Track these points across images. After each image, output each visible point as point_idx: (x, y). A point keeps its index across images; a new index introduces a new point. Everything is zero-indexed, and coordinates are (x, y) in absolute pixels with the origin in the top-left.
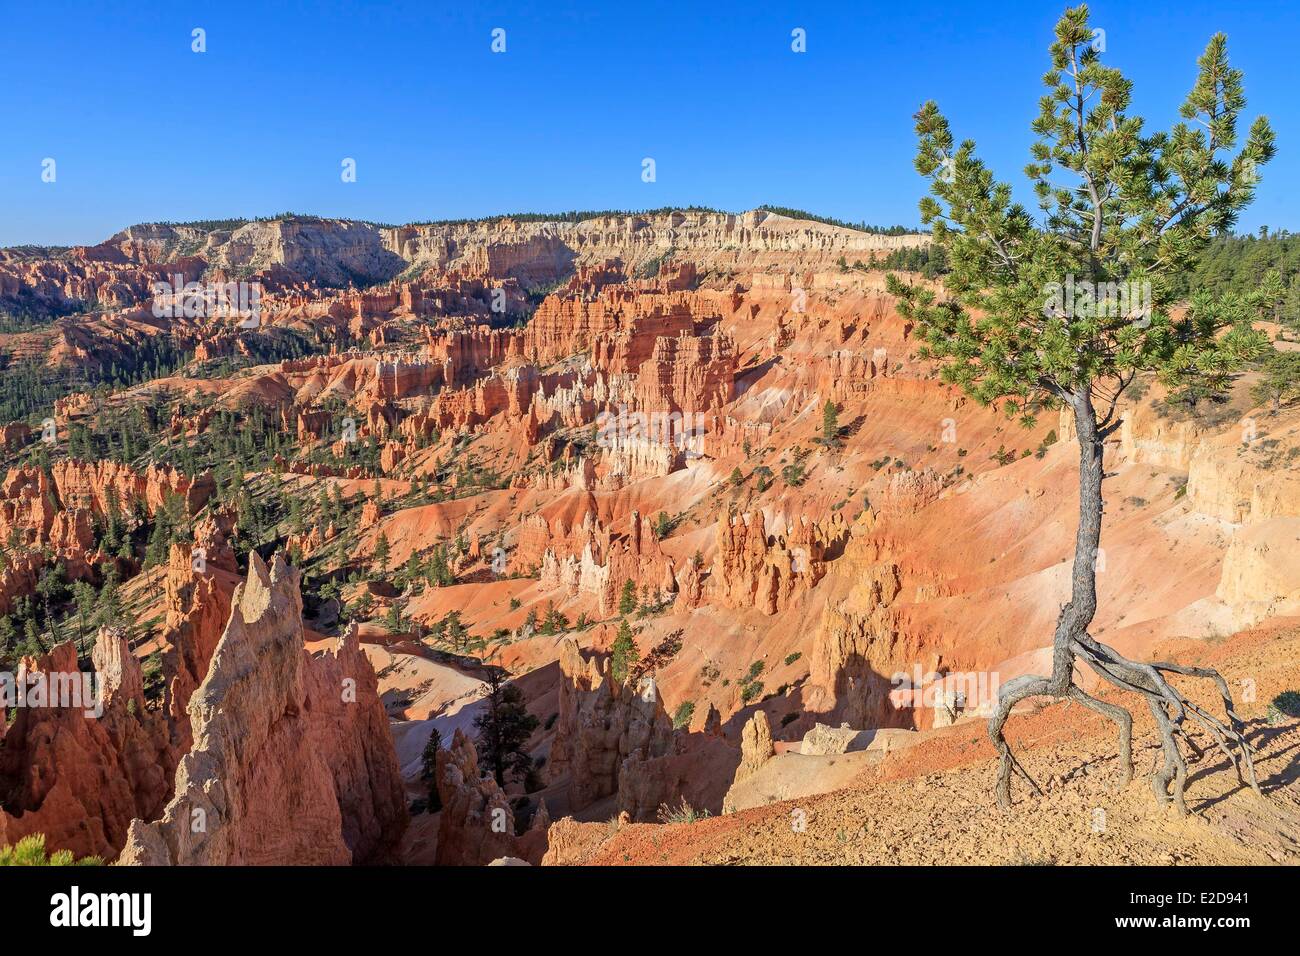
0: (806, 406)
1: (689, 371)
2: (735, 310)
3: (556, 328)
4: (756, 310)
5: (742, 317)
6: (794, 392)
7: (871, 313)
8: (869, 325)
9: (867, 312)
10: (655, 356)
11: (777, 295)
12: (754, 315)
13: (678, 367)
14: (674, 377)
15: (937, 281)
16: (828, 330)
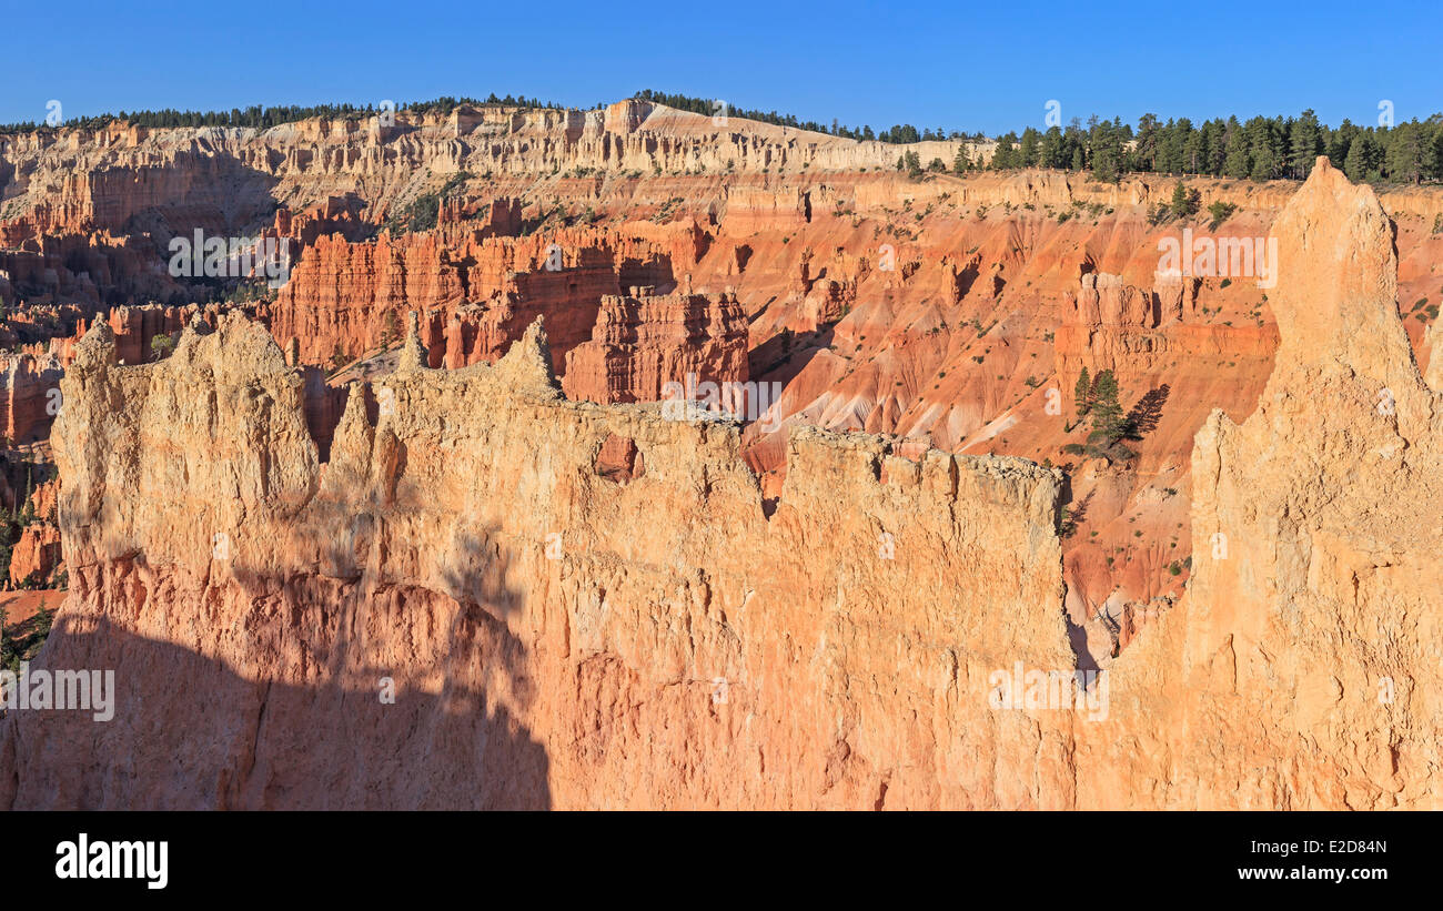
0: (910, 426)
1: (667, 364)
2: (699, 257)
3: (339, 298)
4: (744, 254)
5: (719, 270)
6: (880, 401)
7: (1003, 246)
8: (1002, 267)
9: (994, 246)
10: (598, 334)
11: (785, 226)
12: (742, 266)
13: (644, 357)
14: (637, 377)
15: (1123, 184)
16: (921, 283)
